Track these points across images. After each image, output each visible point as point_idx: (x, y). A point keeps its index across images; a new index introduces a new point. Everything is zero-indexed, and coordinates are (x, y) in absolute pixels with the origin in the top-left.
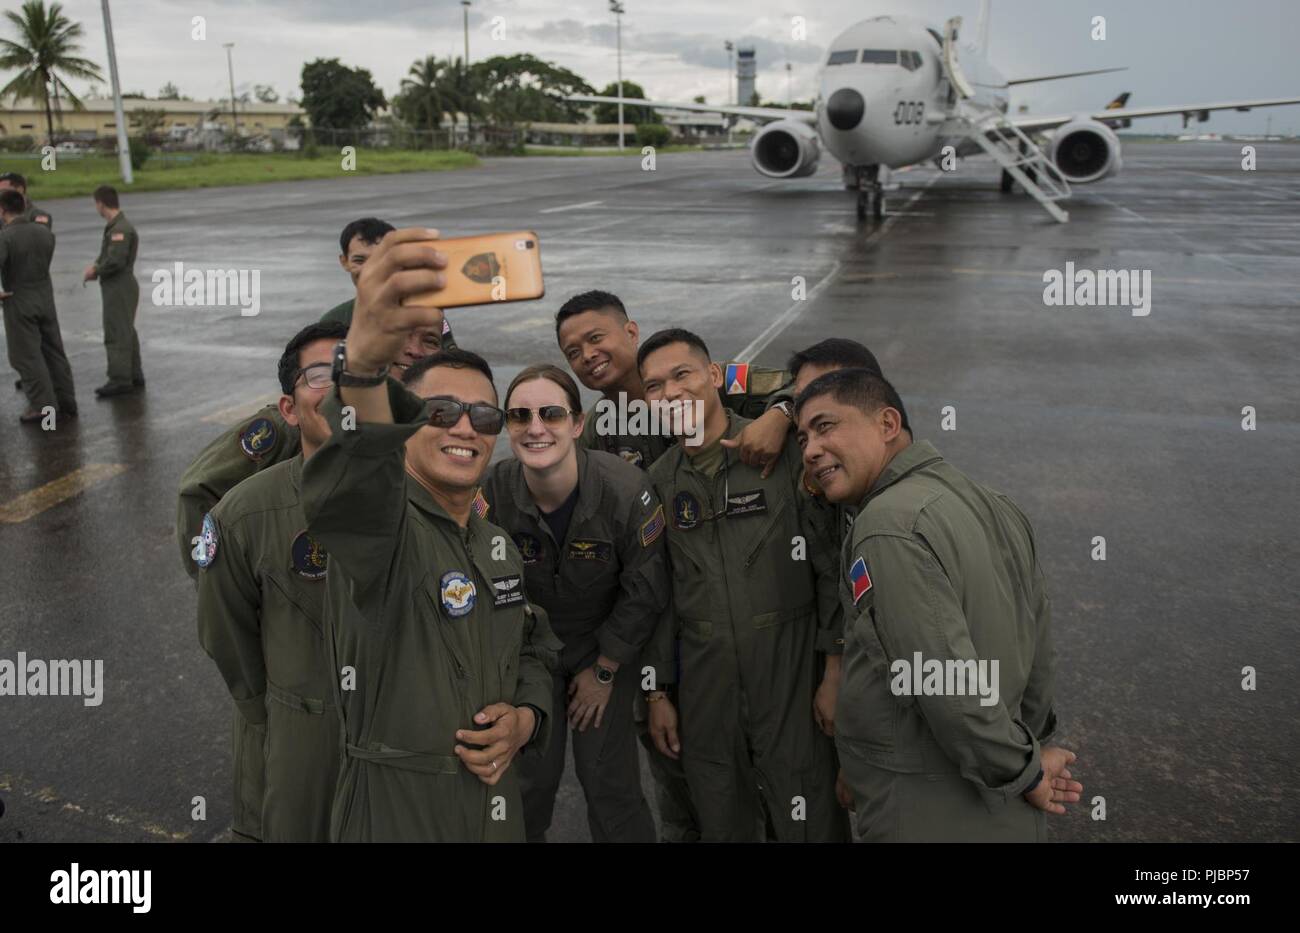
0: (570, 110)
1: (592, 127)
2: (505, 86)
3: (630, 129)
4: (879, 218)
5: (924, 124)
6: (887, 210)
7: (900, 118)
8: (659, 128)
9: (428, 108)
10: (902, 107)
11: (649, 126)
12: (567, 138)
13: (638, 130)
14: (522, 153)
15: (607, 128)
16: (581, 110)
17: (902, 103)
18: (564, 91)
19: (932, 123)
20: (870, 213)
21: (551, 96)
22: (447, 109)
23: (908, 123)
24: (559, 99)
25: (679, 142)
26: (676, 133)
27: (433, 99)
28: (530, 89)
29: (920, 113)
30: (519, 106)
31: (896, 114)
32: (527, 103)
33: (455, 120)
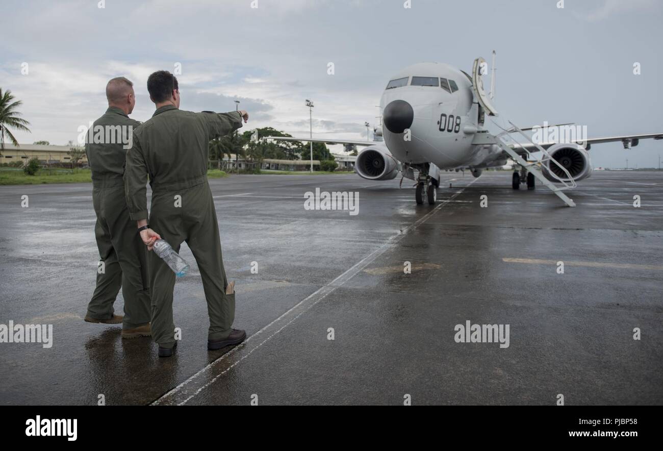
0: (290, 154)
1: (300, 162)
2: (260, 142)
3: (317, 162)
4: (432, 203)
5: (461, 133)
6: (437, 199)
7: (442, 127)
8: (332, 162)
9: (216, 151)
10: (444, 118)
11: (327, 161)
12: (287, 167)
13: (321, 163)
14: (259, 173)
15: (306, 162)
16: (295, 154)
17: (443, 115)
18: (287, 145)
19: (468, 133)
20: (425, 200)
21: (282, 147)
22: (225, 152)
23: (449, 131)
24: (285, 149)
25: (344, 169)
26: (343, 165)
27: (219, 147)
28: (272, 144)
29: (458, 125)
30: (264, 151)
31: (439, 123)
32: (268, 150)
33: (230, 157)
